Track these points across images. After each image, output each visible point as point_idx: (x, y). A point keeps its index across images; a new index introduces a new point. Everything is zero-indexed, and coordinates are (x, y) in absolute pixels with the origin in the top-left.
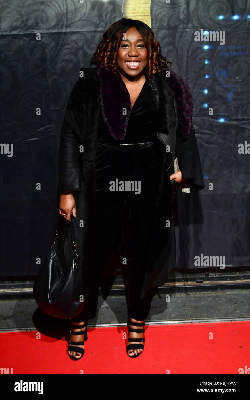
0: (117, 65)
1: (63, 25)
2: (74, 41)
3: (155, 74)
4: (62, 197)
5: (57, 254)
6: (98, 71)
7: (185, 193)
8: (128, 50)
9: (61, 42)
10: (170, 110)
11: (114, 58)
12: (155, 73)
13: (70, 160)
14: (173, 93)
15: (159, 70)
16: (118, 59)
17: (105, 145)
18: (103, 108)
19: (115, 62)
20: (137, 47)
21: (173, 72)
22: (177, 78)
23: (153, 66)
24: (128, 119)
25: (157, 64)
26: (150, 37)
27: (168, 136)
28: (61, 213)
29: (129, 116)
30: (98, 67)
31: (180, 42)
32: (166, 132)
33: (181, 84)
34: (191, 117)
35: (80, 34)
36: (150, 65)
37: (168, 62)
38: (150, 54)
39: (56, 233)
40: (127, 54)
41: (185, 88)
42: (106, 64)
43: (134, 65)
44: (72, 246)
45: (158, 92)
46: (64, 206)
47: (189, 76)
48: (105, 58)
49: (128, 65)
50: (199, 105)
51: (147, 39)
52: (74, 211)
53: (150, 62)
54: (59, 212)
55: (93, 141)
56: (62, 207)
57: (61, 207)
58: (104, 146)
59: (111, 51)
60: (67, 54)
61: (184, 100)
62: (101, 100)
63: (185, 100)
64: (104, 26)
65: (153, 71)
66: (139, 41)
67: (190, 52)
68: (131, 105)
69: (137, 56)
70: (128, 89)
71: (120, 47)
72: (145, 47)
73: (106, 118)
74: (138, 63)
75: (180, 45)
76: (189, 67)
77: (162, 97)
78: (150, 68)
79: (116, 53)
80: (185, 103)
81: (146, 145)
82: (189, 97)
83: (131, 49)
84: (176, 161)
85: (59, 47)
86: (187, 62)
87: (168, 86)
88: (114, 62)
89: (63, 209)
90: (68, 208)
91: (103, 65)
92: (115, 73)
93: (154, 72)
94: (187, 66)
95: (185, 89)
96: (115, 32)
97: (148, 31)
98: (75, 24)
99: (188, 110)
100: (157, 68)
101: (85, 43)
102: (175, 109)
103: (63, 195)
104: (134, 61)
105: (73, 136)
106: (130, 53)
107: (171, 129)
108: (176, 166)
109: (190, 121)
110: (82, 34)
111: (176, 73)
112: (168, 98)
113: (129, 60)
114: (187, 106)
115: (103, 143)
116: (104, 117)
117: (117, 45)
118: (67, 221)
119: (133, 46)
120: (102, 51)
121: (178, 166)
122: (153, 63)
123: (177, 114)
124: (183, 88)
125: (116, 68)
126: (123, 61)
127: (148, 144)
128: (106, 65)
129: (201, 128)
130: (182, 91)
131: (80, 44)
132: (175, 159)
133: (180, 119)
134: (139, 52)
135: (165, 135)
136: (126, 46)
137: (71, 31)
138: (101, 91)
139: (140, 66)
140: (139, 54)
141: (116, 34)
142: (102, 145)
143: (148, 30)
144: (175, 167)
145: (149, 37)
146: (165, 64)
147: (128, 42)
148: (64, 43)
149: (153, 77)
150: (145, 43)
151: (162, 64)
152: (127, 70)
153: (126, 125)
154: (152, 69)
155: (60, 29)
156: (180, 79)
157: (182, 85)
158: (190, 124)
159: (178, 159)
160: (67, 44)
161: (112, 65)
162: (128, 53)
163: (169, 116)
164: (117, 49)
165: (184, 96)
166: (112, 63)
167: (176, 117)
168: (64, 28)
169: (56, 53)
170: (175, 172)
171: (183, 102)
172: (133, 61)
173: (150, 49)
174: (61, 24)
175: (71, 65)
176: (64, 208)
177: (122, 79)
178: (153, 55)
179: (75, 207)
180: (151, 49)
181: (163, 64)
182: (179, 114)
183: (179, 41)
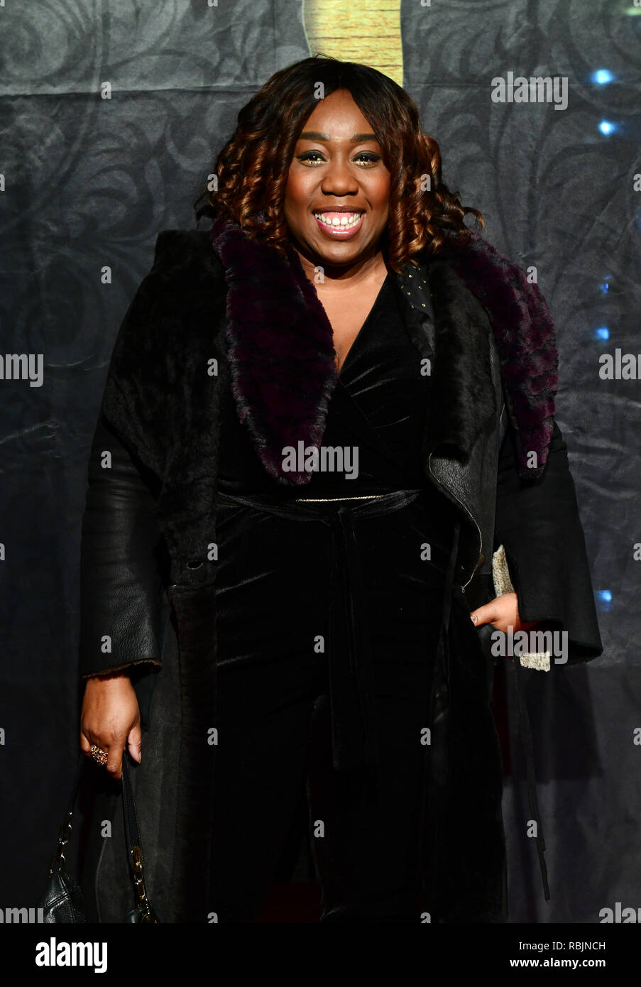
0: (283, 219)
1: (92, 68)
2: (129, 125)
3: (417, 255)
4: (93, 687)
5: (71, 895)
6: (219, 242)
7: (534, 670)
8: (323, 170)
9: (83, 129)
10: (476, 378)
11: (274, 197)
12: (419, 252)
13: (121, 557)
14: (484, 317)
15: (434, 241)
16: (287, 201)
17: (245, 502)
18: (236, 373)
19: (277, 212)
20: (355, 160)
21: (486, 244)
22: (498, 264)
23: (412, 224)
24: (326, 410)
25: (429, 218)
26: (400, 126)
27: (467, 468)
28: (86, 745)
29: (327, 399)
30: (218, 228)
31: (508, 129)
32: (460, 456)
33: (513, 285)
34: (551, 400)
35: (152, 101)
36: (400, 224)
37: (467, 210)
38: (402, 186)
39: (70, 820)
40: (316, 187)
41: (529, 298)
42: (247, 217)
43: (341, 223)
44: (130, 866)
45: (431, 315)
46: (100, 721)
47: (539, 248)
48: (242, 198)
49: (320, 225)
50: (575, 351)
51: (390, 131)
52: (135, 738)
53: (399, 214)
54: (80, 742)
55: (204, 487)
56: (92, 724)
57: (87, 726)
58: (242, 505)
59: (263, 172)
60: (105, 170)
61: (524, 339)
62: (228, 345)
63: (528, 341)
64: (238, 72)
65: (414, 242)
66: (360, 139)
67: (542, 166)
68: (336, 360)
69: (354, 193)
70: (323, 306)
71: (295, 160)
72: (381, 163)
73: (248, 408)
74: (356, 216)
75: (505, 141)
76: (539, 215)
77: (446, 330)
78: (401, 234)
79: (278, 182)
80: (531, 352)
81: (392, 502)
82: (543, 328)
83: (332, 169)
84: (499, 557)
85: (76, 146)
86: (531, 198)
87: (466, 291)
88: (273, 211)
89: (95, 731)
90: (114, 727)
91: (236, 221)
92: (278, 247)
93: (416, 245)
94: (532, 215)
95: (527, 303)
96: (278, 108)
97: (394, 103)
98: (132, 64)
99: (540, 376)
100: (425, 232)
101: (168, 134)
102: (494, 371)
103: (97, 680)
104: (342, 210)
105: (131, 469)
106: (328, 180)
107: (478, 443)
108: (500, 575)
109: (547, 414)
110: (162, 100)
111: (494, 244)
112: (468, 335)
113: (324, 206)
114: (538, 361)
115: (236, 496)
116: (239, 402)
117: (285, 151)
118: (111, 774)
119: (340, 157)
120: (234, 172)
121: (507, 574)
122: (412, 215)
123: (499, 390)
124: (523, 299)
125: (280, 233)
126: (305, 210)
127: (399, 499)
128: (247, 221)
129: (582, 430)
130: (519, 308)
131: (153, 136)
132: (496, 550)
133: (511, 408)
134: (360, 179)
135: (457, 465)
136: (313, 156)
137: (121, 88)
138: (228, 314)
139: (365, 227)
140: (359, 184)
141: (280, 112)
142: (236, 503)
143: (395, 98)
144: (495, 579)
145: (397, 126)
146: (457, 218)
147: (321, 144)
148: (95, 133)
149: (414, 262)
150: (384, 148)
151: (445, 218)
152: (318, 241)
153: (318, 433)
154: (410, 236)
155: (80, 80)
156: (511, 266)
157: (518, 289)
158: (548, 426)
159: (505, 548)
160: (104, 137)
161: (268, 224)
162: (322, 183)
163: (471, 398)
164: (283, 169)
165: (525, 325)
166: (266, 215)
167: (495, 402)
168: (96, 80)
169: (66, 168)
170: (498, 595)
171: (521, 348)
172: (340, 212)
173: (401, 167)
174: (86, 63)
175: (120, 211)
176: (98, 729)
177: (304, 268)
178: (411, 187)
179: (138, 724)
180: (405, 165)
181: (450, 218)
182: (506, 391)
183: (503, 126)
